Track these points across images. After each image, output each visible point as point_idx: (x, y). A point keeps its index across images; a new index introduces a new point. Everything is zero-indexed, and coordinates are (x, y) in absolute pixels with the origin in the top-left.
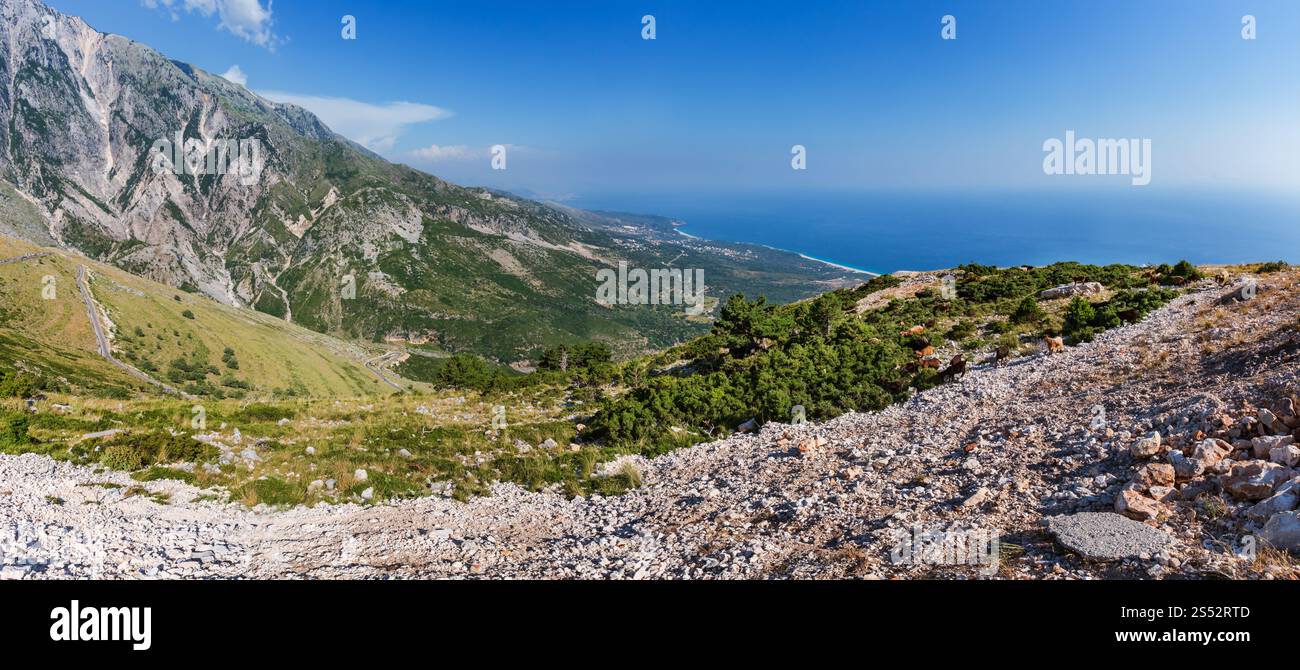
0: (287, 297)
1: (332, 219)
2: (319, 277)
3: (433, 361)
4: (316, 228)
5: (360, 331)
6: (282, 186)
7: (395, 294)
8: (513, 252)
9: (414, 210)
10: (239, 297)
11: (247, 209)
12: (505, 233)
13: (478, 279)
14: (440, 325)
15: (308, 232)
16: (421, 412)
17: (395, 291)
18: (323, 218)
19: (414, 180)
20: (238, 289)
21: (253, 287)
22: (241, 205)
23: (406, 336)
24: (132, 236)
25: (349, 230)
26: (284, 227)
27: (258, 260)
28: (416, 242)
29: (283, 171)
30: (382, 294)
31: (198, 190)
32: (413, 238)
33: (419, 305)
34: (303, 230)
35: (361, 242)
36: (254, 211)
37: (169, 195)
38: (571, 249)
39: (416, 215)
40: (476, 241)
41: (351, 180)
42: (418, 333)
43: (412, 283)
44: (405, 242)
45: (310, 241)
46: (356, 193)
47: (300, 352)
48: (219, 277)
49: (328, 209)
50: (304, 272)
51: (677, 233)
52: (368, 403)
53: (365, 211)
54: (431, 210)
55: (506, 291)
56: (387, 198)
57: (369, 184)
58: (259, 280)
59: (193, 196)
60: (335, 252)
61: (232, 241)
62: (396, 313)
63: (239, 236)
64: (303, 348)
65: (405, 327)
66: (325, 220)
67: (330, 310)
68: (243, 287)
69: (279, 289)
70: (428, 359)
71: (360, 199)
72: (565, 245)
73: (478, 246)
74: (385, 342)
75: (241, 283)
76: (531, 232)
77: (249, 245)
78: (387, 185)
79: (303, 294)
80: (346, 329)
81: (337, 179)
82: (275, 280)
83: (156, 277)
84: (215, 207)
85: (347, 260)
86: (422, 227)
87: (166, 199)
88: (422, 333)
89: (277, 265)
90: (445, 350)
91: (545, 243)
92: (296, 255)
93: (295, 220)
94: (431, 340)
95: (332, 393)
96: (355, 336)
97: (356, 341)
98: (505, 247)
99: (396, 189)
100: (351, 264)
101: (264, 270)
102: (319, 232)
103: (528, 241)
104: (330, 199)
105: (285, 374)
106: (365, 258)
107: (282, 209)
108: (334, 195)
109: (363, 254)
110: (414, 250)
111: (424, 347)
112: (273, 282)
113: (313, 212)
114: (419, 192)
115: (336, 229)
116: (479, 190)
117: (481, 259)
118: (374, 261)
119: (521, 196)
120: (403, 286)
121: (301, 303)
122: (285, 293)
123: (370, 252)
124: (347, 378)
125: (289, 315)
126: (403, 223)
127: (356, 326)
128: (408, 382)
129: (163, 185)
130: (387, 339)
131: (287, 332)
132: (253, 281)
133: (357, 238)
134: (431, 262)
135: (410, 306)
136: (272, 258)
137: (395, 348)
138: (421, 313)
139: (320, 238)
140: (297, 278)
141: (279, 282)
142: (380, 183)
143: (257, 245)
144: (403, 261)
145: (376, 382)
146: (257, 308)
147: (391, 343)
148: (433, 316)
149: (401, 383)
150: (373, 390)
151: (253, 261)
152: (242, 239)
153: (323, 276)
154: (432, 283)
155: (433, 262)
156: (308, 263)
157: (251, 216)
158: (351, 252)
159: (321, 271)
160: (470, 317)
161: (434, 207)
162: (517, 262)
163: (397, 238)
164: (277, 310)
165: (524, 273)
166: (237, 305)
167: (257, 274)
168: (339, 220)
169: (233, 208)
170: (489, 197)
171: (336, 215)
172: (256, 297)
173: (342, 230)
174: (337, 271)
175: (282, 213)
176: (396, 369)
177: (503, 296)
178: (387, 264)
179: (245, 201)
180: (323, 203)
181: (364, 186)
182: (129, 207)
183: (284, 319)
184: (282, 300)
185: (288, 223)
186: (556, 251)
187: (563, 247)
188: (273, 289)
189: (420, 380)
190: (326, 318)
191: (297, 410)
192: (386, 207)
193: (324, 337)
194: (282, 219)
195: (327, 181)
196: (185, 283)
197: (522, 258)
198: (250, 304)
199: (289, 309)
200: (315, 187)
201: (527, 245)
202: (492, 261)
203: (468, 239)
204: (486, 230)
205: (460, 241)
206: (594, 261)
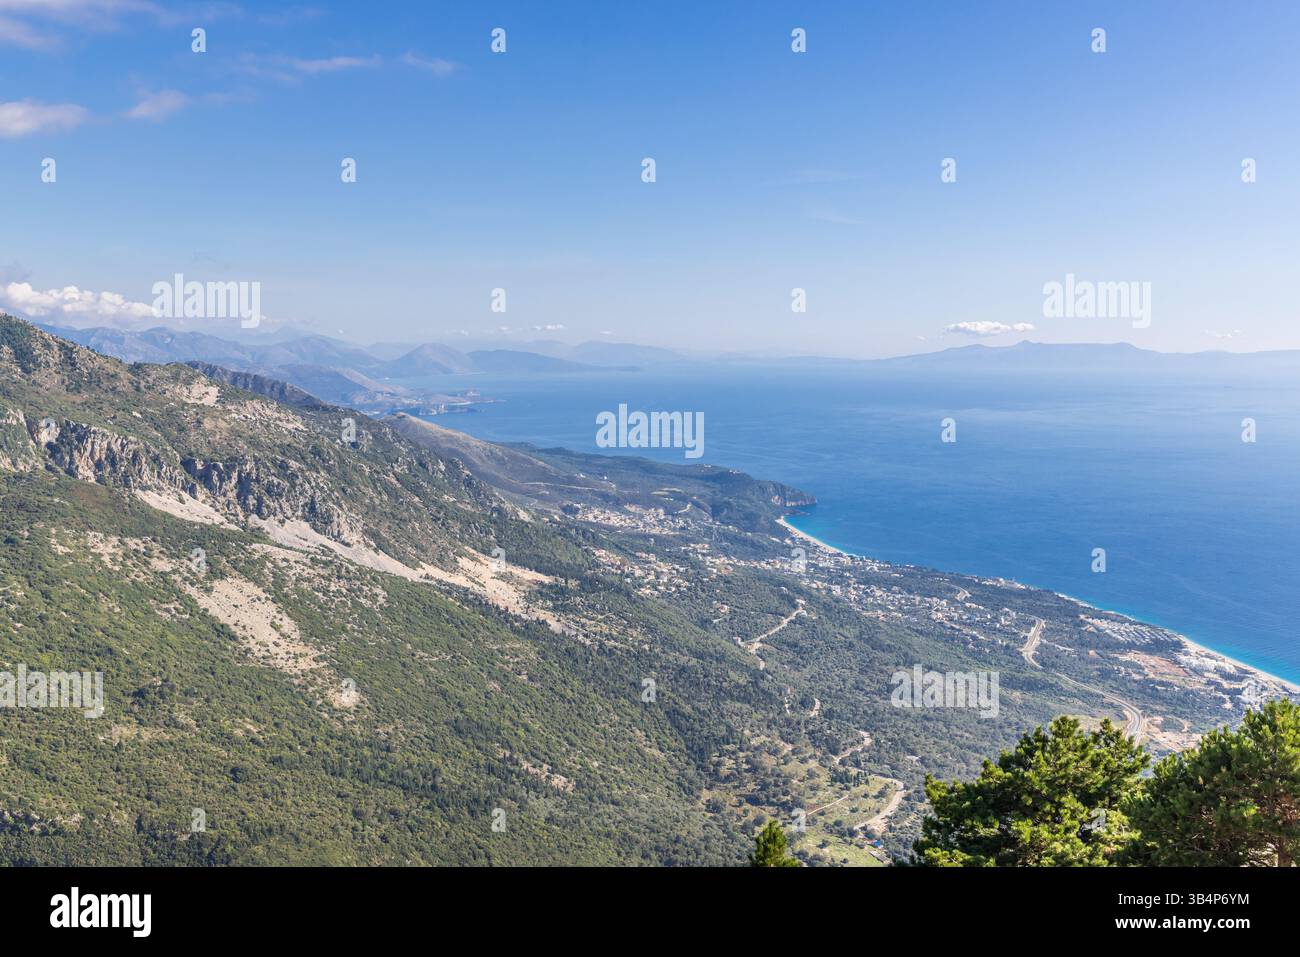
8: (277, 592)
12: (255, 521)
38: (459, 580)
40: (156, 548)
51: (783, 533)
72: (441, 562)
73: (163, 565)
91: (383, 557)
98: (250, 570)
103: (326, 550)
116: (188, 371)
117: (169, 612)
162: (288, 625)
165: (304, 664)
170: (211, 397)
186: (413, 586)
187: (437, 573)
197: (304, 611)
201: (326, 564)
202: (204, 615)
203: (132, 543)
204: (197, 509)
205: (101, 548)
206: (527, 625)
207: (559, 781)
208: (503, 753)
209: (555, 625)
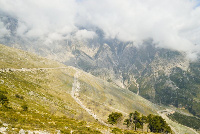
0: (139, 86)
1: (156, 61)
5: (160, 100)
7: (174, 89)
10: (124, 85)
11: (130, 59)
14: (190, 104)
15: (148, 66)
20: (125, 82)
21: (129, 82)
22: (128, 57)
24: (97, 65)
25: (161, 65)
28: (186, 70)
30: (170, 88)
31: (116, 54)
32: (185, 69)
33: (183, 94)
34: (146, 65)
36: (132, 59)
37: (108, 55)
39: (187, 60)
42: (181, 105)
43: (182, 86)
44: (181, 70)
45: (148, 69)
48: (119, 78)
50: (145, 79)
56: (177, 54)
58: (131, 80)
59: (115, 55)
60: (156, 73)
63: (127, 66)
67: (152, 92)
68: (126, 82)
69: (137, 83)
80: (156, 99)
82: (136, 80)
83: (101, 77)
84: (120, 58)
85: (159, 76)
86: (189, 65)
87: (107, 56)
88: (183, 105)
89: (137, 76)
90: (191, 113)
92: (143, 73)
93: (144, 62)
94: (186, 108)
96: (158, 102)
101: (133, 77)
102: (151, 66)
108: (157, 54)
109: (165, 74)
110: (184, 73)
113: (150, 60)
115: (157, 65)
118: (169, 77)
120: (178, 87)
121: (143, 89)
122: (138, 85)
123: (167, 73)
125: (138, 92)
126: (181, 63)
129: (107, 52)
132: (129, 80)
135: (180, 94)
136: (136, 74)
138: (183, 97)
139: (151, 68)
140: (142, 81)
146: (129, 89)
151: (130, 74)
154: (190, 86)
155: (191, 78)
156: (146, 76)
157: (131, 61)
159: (150, 79)
163: (178, 68)
164: (135, 90)
166: (123, 87)
167: (130, 78)
168: (158, 62)
169: (126, 58)
172: (129, 85)
173: (159, 65)
174: (155, 79)
175: (140, 60)
179: (130, 57)
180: (154, 56)
182: (97, 58)
183: (136, 93)
184: (137, 87)
185: (142, 63)
188: (135, 83)
190: (150, 94)
194: (140, 62)
196: (109, 79)
198: (127, 87)
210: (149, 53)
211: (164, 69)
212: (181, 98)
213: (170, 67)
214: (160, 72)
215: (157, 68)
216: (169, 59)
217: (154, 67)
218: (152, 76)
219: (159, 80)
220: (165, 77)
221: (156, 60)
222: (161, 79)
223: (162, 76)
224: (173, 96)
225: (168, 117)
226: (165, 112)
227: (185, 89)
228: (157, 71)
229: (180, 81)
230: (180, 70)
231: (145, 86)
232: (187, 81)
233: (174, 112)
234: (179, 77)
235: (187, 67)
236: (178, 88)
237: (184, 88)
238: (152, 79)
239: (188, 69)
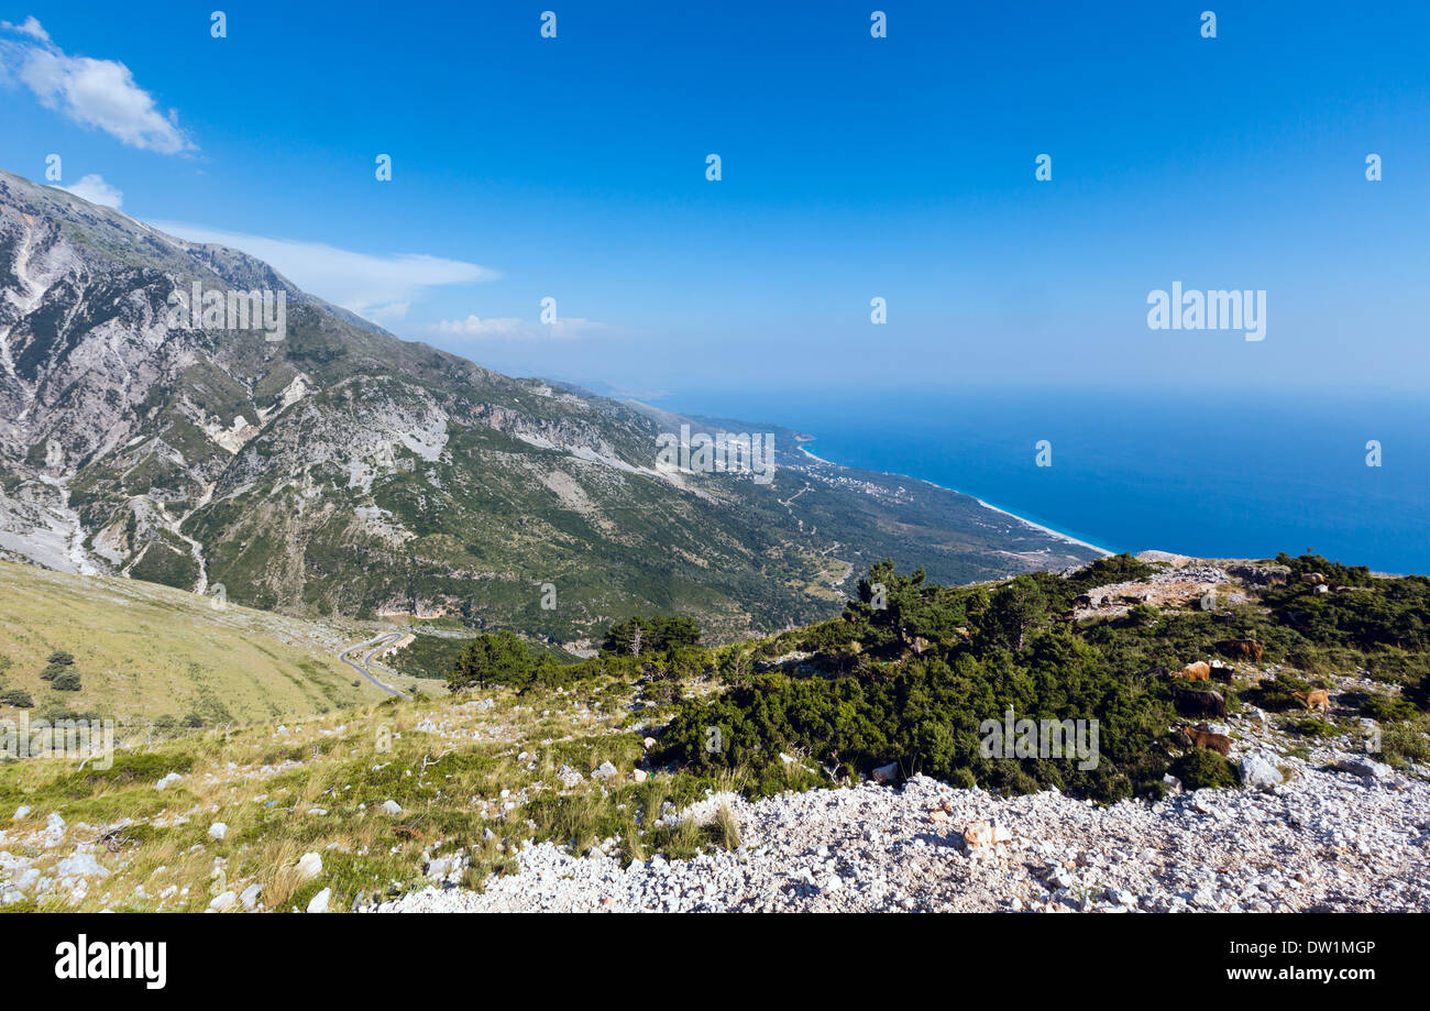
0: (202, 552)
1: (297, 423)
2: (268, 516)
3: (451, 643)
4: (265, 438)
5: (335, 602)
6: (201, 370)
7: (397, 541)
8: (577, 476)
9: (436, 411)
10: (97, 556)
11: (125, 405)
12: (568, 447)
13: (525, 518)
14: (464, 589)
15: (249, 445)
16: (424, 729)
17: (398, 537)
18: (279, 422)
19: (438, 367)
20: (96, 542)
21: (130, 538)
22: (112, 398)
23: (412, 607)
25: (326, 441)
26: (202, 435)
27: (144, 491)
28: (436, 459)
29: (206, 345)
30: (377, 543)
32: (432, 454)
33: (433, 558)
34: (241, 441)
35: (346, 461)
36: (142, 410)
38: (656, 473)
39: (438, 418)
40: (526, 459)
41: (333, 364)
42: (429, 602)
43: (424, 524)
44: (418, 458)
45: (253, 459)
46: (343, 383)
47: (218, 646)
48: (50, 522)
49: (291, 408)
50: (239, 510)
51: (801, 453)
52: (338, 723)
53: (356, 411)
54: (462, 411)
55: (564, 537)
56: (393, 391)
57: (364, 370)
58: (144, 526)
60: (299, 476)
61: (89, 458)
62: (398, 571)
63: (106, 449)
64: (228, 638)
65: (410, 594)
66: (284, 425)
67: (284, 572)
68: (107, 539)
69: (186, 539)
70: (444, 641)
71: (348, 394)
72: (648, 465)
73: (528, 466)
74: (376, 619)
75: (103, 532)
76: (604, 446)
77: (126, 466)
78: (394, 373)
79: (235, 545)
80: (311, 601)
81: (308, 361)
82: (179, 523)
84: (50, 401)
85: (319, 489)
86: (447, 437)
88: (436, 602)
89: (184, 498)
90: (470, 626)
91: (623, 463)
92: (224, 483)
93: (227, 424)
94: (449, 612)
95: (276, 712)
96: (325, 611)
97: (327, 619)
98: (566, 468)
99: (408, 379)
100: (325, 494)
101: (156, 508)
102: (271, 444)
103: (598, 460)
104: (295, 392)
105: (186, 687)
106: (351, 485)
107: (201, 406)
108: (302, 386)
109: (347, 479)
110: (432, 472)
111: (440, 623)
112: (175, 527)
113: (262, 413)
114: (445, 384)
115: (303, 440)
116: (535, 383)
117: (531, 486)
118: (366, 490)
119: (594, 392)
120: (410, 530)
121: (230, 561)
122: (197, 547)
123: (359, 476)
124: (307, 683)
126: (417, 431)
127: (328, 595)
128: (408, 680)
130: (380, 613)
131: (196, 612)
132: (131, 527)
133: (339, 453)
134: (456, 490)
135: (419, 559)
136: (175, 487)
137: (392, 626)
138: (437, 570)
139: (273, 454)
140: (224, 521)
141: (186, 528)
142: (381, 370)
143: (147, 465)
144: (414, 489)
145: (356, 684)
146: (135, 574)
147: (386, 619)
148: (456, 575)
149: (397, 683)
150: (351, 700)
151: (133, 493)
152: (112, 455)
153: (274, 514)
154: (456, 522)
155: (460, 491)
156: (247, 495)
157: (134, 416)
158: (328, 476)
159: (271, 507)
160: (510, 576)
161: (466, 407)
162: (582, 492)
163: (404, 453)
164: (180, 576)
165: (590, 509)
166: (89, 570)
167: (139, 514)
168: (309, 425)
169: (93, 403)
170: (548, 393)
171: (305, 417)
172: (134, 555)
173: (314, 441)
174: (300, 508)
175: (202, 413)
176: (391, 661)
177: (559, 543)
178: (390, 494)
179: (121, 391)
180: (280, 398)
181: (357, 372)
183: (191, 590)
184: (190, 558)
185: (212, 430)
186: (637, 476)
187: (646, 470)
188: (174, 539)
189: (429, 676)
190: (275, 584)
191: (201, 754)
192: (391, 406)
193: (269, 615)
194: (200, 423)
195: (289, 365)
197: (589, 486)
198: (119, 569)
199: (203, 573)
200: (268, 373)
201: (598, 466)
202: (546, 488)
203: (514, 455)
204: (541, 442)
205: (502, 458)
206: (687, 493)
207: (700, 562)
208: (676, 549)
209: (699, 493)
210: (249, 380)
211: (341, 457)
212: (426, 573)
213: (368, 450)
214: (320, 473)
215: (305, 456)
216: (365, 412)
217: (288, 451)
218: (278, 496)
219: (320, 509)
220: (351, 496)
221: (299, 415)
222: (329, 506)
223: (335, 488)
224: (394, 573)
225: (389, 665)
226: (375, 645)
227: (440, 535)
228: (308, 467)
229: (418, 503)
230: (412, 460)
231: (243, 544)
232: (445, 501)
233: (411, 638)
234: (413, 489)
235: (438, 449)
236: (410, 533)
237: (435, 532)
238: (284, 509)
239: (442, 454)
